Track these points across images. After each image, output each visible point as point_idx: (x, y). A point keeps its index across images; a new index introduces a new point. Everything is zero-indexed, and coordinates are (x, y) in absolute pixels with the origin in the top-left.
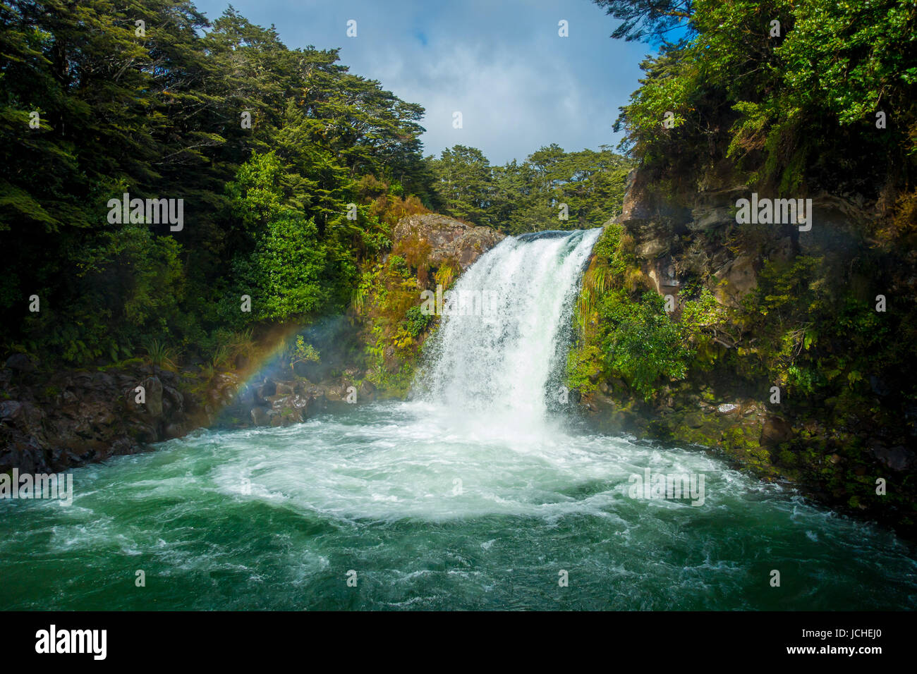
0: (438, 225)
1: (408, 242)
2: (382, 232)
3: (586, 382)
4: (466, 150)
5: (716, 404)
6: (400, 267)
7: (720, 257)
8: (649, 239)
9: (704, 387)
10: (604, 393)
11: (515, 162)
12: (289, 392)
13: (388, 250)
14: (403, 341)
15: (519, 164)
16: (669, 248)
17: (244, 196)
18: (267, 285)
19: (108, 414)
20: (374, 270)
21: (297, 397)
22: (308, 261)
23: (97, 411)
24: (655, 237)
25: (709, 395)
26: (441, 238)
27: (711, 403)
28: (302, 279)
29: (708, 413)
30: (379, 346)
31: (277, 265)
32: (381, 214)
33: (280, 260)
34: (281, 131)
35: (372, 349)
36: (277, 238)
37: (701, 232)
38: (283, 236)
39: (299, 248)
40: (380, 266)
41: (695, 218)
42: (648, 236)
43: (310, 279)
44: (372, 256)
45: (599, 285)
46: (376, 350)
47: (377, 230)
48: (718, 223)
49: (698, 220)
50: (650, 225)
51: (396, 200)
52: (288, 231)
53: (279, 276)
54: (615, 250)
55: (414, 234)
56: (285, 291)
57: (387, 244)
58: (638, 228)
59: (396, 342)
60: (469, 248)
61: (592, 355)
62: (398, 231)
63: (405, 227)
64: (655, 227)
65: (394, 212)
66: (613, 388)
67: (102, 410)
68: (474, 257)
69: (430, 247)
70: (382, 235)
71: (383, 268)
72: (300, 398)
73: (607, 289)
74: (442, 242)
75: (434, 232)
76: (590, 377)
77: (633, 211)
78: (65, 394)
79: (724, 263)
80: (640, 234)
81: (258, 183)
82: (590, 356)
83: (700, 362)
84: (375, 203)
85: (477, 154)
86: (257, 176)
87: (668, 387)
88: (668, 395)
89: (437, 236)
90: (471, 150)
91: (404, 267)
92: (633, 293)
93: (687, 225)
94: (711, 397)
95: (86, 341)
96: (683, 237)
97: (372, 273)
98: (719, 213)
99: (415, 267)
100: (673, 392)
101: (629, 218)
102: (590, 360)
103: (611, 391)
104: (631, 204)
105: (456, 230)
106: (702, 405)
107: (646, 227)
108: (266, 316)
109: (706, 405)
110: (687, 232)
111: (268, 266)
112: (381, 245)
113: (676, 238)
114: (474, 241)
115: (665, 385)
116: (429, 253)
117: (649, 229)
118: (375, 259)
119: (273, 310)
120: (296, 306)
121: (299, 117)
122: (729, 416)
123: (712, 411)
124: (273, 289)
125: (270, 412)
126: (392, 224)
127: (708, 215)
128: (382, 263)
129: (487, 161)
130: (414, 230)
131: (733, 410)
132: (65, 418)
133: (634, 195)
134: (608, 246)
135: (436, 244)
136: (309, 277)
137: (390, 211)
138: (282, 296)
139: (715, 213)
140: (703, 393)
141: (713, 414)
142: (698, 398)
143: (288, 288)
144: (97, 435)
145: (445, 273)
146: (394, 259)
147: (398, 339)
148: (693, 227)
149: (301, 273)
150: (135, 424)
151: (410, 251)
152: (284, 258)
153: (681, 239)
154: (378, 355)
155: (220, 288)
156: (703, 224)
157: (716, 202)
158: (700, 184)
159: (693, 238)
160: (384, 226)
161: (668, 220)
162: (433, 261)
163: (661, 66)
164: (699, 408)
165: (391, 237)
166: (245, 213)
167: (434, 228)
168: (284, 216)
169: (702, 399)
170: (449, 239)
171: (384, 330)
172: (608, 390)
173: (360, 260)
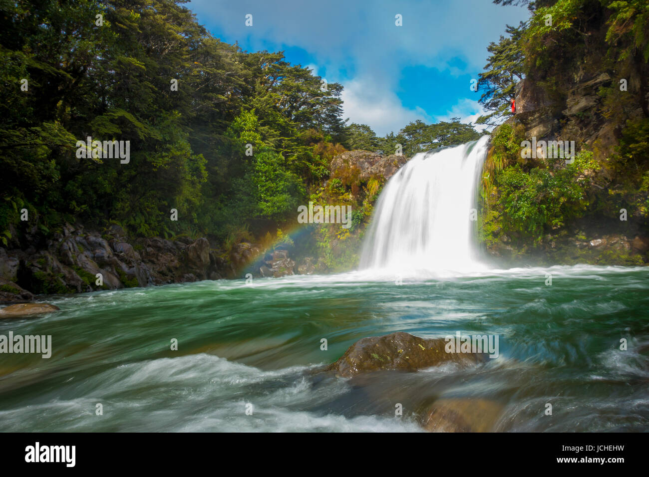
0: (363, 155)
1: (342, 169)
2: (322, 165)
3: (490, 237)
4: (359, 126)
5: (588, 241)
6: (337, 187)
7: (588, 131)
8: (535, 126)
9: (577, 231)
10: (504, 243)
11: (392, 133)
12: (283, 257)
13: (327, 177)
14: (344, 236)
15: (395, 135)
16: (550, 130)
17: (239, 136)
18: (257, 194)
19: (176, 261)
20: (317, 192)
21: (289, 260)
22: (281, 179)
23: (169, 259)
24: (539, 124)
25: (582, 236)
26: (366, 164)
27: (584, 241)
28: (278, 191)
29: (582, 248)
30: (326, 241)
31: (263, 181)
32: (321, 154)
33: (264, 178)
34: (254, 100)
35: (321, 243)
36: (261, 163)
37: (573, 116)
38: (264, 162)
39: (275, 170)
40: (322, 189)
41: (568, 106)
42: (534, 124)
43: (283, 192)
44: (317, 182)
45: (499, 165)
46: (324, 244)
47: (319, 164)
48: (585, 107)
49: (571, 108)
50: (535, 116)
51: (330, 145)
52: (268, 159)
53: (265, 188)
54: (508, 139)
55: (346, 164)
56: (269, 198)
57: (327, 173)
58: (527, 119)
59: (339, 236)
60: (390, 165)
61: (494, 217)
62: (334, 164)
63: (339, 161)
64: (539, 117)
65: (329, 152)
66: (511, 239)
67: (172, 258)
68: (393, 171)
69: (359, 170)
70: (323, 167)
71: (324, 190)
72: (290, 261)
73: (504, 168)
74: (367, 167)
75: (361, 160)
76: (493, 232)
77: (524, 107)
78: (148, 249)
79: (591, 135)
80: (529, 124)
81: (246, 129)
82: (492, 218)
83: (575, 211)
84: (316, 147)
85: (366, 128)
86: (245, 125)
87: (550, 235)
88: (551, 241)
89: (363, 162)
90: (364, 127)
91: (341, 186)
92: (525, 166)
93: (563, 112)
94: (584, 238)
95: (150, 224)
96: (561, 120)
97: (317, 194)
98: (586, 99)
99: (349, 184)
100: (554, 238)
101: (521, 112)
102: (492, 221)
103: (510, 241)
104: (522, 103)
105: (376, 158)
106: (577, 243)
107: (532, 118)
108: (258, 214)
109: (580, 243)
110: (563, 117)
111: (257, 182)
112: (322, 174)
113: (556, 121)
114: (394, 160)
115: (548, 234)
116: (359, 174)
117: (535, 119)
118: (319, 185)
119: (262, 210)
120: (276, 208)
121: (265, 91)
122: (599, 248)
123: (586, 246)
124: (261, 197)
125: (271, 270)
126: (329, 161)
127: (578, 103)
128: (323, 186)
129: (374, 133)
130: (346, 161)
131: (602, 244)
132: (150, 263)
133: (524, 96)
134: (503, 137)
135: (363, 168)
136: (282, 189)
137: (327, 152)
138: (267, 201)
139: (584, 100)
140: (577, 236)
141: (587, 248)
142: (573, 239)
143: (271, 196)
144: (171, 274)
145: (374, 185)
146: (333, 182)
147: (340, 234)
148: (567, 113)
149: (277, 187)
150: (193, 268)
151: (345, 174)
152: (266, 177)
153: (559, 122)
154: (326, 247)
155: (222, 201)
156: (575, 109)
157: (583, 93)
158: (575, 76)
159: (568, 120)
160: (324, 161)
161: (549, 110)
162: (363, 178)
163: (504, 46)
164: (576, 246)
165: (329, 168)
166: (240, 147)
167: (361, 157)
168: (264, 150)
169: (577, 240)
170: (372, 164)
171: (329, 230)
172: (508, 240)
173: (308, 185)
